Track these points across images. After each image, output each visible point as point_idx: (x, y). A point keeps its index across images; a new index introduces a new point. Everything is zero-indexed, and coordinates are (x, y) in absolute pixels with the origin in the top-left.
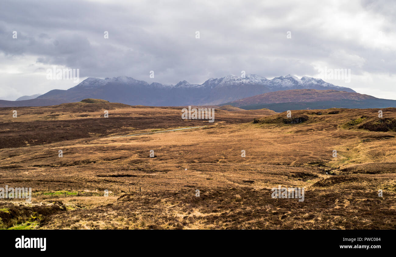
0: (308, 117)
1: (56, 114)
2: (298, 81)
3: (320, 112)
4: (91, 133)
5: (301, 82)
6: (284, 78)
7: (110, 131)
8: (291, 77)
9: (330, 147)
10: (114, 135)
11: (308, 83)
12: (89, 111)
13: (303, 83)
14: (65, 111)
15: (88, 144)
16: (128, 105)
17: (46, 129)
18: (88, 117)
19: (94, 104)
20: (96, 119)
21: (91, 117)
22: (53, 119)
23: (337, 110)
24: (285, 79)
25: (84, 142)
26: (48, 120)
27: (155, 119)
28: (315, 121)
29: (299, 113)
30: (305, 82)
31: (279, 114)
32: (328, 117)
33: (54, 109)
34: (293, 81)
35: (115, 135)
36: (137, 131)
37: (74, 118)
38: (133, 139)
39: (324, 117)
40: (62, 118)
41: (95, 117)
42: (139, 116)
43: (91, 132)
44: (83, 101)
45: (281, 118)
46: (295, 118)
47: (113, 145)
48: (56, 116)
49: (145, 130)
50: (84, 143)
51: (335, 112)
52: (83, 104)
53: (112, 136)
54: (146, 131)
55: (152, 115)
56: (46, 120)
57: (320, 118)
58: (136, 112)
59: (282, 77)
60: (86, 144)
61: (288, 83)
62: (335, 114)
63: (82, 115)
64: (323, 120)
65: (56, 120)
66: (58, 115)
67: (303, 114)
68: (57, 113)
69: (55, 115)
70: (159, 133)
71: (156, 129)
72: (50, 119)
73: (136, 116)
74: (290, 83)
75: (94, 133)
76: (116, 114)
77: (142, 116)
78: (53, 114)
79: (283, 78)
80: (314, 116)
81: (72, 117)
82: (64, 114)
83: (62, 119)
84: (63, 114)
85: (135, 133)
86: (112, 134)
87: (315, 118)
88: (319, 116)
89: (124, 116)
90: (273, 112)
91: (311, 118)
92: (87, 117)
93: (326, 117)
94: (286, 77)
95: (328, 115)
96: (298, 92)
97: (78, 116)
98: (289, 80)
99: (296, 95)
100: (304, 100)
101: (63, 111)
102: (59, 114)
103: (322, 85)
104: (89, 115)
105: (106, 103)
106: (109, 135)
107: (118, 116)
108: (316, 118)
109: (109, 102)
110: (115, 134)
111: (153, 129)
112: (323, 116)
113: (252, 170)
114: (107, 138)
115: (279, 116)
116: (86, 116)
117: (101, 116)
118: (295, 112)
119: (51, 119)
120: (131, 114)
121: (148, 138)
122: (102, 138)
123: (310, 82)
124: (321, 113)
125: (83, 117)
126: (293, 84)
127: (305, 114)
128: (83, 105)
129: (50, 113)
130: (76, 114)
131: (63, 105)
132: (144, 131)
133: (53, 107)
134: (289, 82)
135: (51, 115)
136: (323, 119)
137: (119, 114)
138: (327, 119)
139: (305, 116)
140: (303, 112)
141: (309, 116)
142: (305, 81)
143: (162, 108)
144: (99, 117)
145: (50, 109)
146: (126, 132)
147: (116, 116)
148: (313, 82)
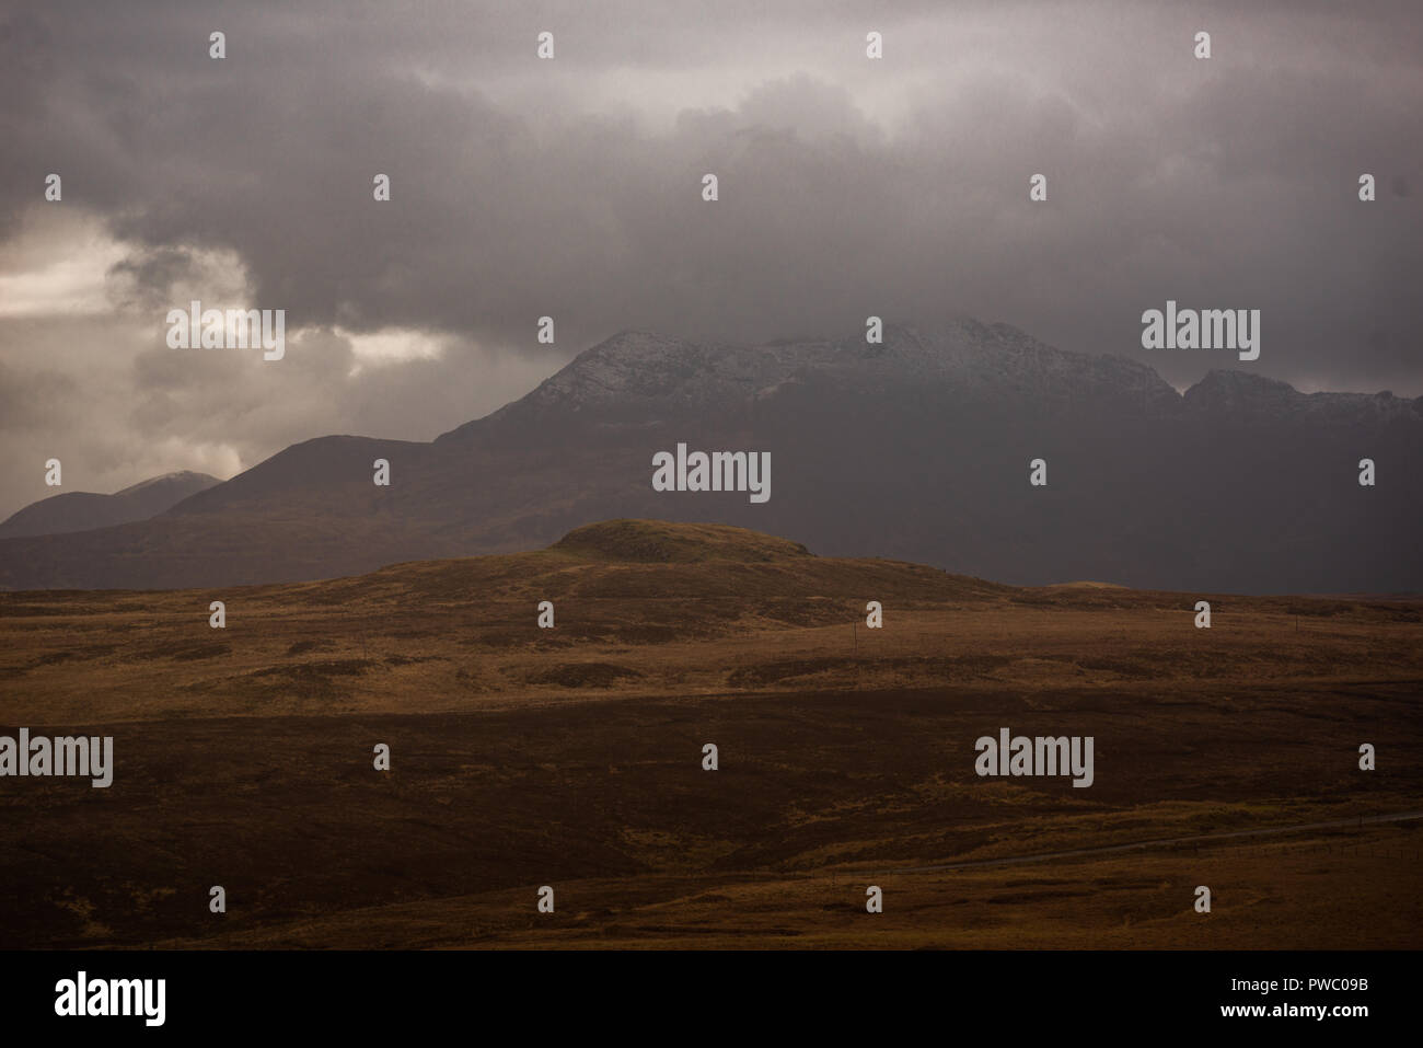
1: (335, 657)
4: (647, 838)
7: (815, 819)
10: (847, 857)
12: (629, 635)
14: (414, 635)
15: (612, 933)
16: (983, 584)
17: (247, 787)
18: (621, 690)
19: (670, 566)
21: (644, 691)
22: (313, 706)
25: (582, 916)
26: (267, 710)
27: (1226, 711)
33: (320, 612)
35: (859, 857)
36: (1061, 818)
37: (494, 697)
38: (1026, 898)
40: (388, 694)
41: (679, 691)
42: (1076, 682)
44: (577, 542)
48: (337, 680)
49: (1139, 813)
50: (580, 924)
53: (831, 860)
54: (1142, 823)
55: (1197, 674)
56: (248, 709)
60: (596, 935)
63: (569, 669)
65: (339, 708)
66: (352, 668)
68: (343, 652)
69: (326, 668)
70: (1267, 839)
71: (1241, 807)
72: (284, 706)
73: (1051, 683)
75: (666, 838)
76: (866, 663)
77: (1104, 682)
78: (313, 657)
81: (477, 690)
82: (410, 654)
83: (388, 706)
84: (398, 661)
85: (1040, 839)
86: (836, 849)
89: (940, 683)
92: (607, 686)
97: (530, 679)
101: (399, 635)
102: (360, 655)
104: (628, 673)
105: (777, 564)
106: (806, 856)
107: (889, 678)
109: (803, 551)
110: (857, 846)
111: (1209, 807)
114: (786, 886)
116: (600, 674)
117: (732, 683)
119: (294, 699)
120: (1004, 661)
121: (1166, 885)
122: (746, 880)
125: (572, 685)
128: (573, 576)
129: (284, 647)
130: (511, 658)
131: (396, 579)
132: (1129, 824)
133: (313, 598)
135: (290, 671)
137: (898, 663)
143: (1291, 611)
144: (717, 687)
145: (282, 610)
146: (960, 828)
147: (867, 682)
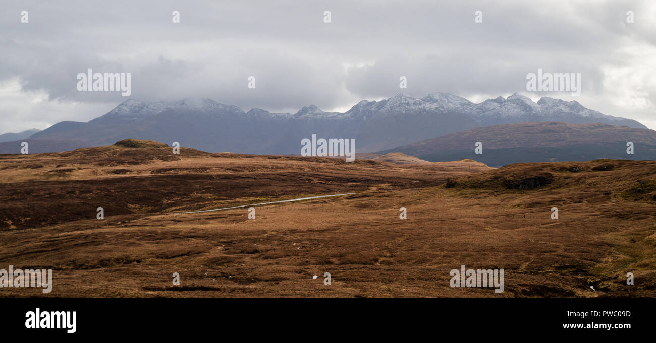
0: (553, 177)
1: (66, 168)
2: (531, 106)
3: (576, 167)
4: (133, 206)
5: (537, 108)
6: (505, 101)
7: (169, 202)
8: (519, 99)
9: (598, 236)
10: (176, 210)
11: (551, 111)
12: (130, 163)
13: (543, 110)
14: (83, 163)
15: (126, 226)
16: (205, 152)
17: (47, 196)
18: (128, 175)
19: (138, 149)
20: (144, 178)
21: (132, 175)
22: (61, 178)
23: (610, 163)
24: (506, 103)
25: (119, 223)
26: (51, 179)
27: (255, 179)
28: (567, 184)
29: (535, 168)
30: (547, 108)
31: (496, 170)
32: (593, 177)
33: (63, 158)
34: (522, 106)
35: (178, 210)
36: (221, 201)
37: (101, 176)
38: (214, 218)
39: (585, 177)
40: (78, 176)
41: (140, 175)
42: (224, 173)
43: (133, 204)
44: (119, 143)
45: (499, 178)
46: (528, 177)
47: (174, 228)
48: (67, 173)
49: (237, 200)
50: (119, 224)
51: (606, 166)
52: (119, 149)
53: (172, 210)
54: (238, 202)
55: (249, 171)
56: (47, 179)
57: (575, 178)
58: (220, 165)
59: (501, 97)
60: (122, 227)
61: (513, 111)
62: (606, 172)
63: (117, 170)
64: (582, 183)
65: (67, 179)
66: (70, 170)
67: (542, 170)
68: (68, 167)
69: (64, 170)
70: (263, 205)
71: (258, 199)
72: (55, 179)
73: (219, 173)
74: (516, 110)
75: (137, 206)
76: (180, 169)
77: (230, 173)
78: (61, 168)
79: (503, 100)
80: (565, 174)
81: (97, 175)
82: (82, 168)
83: (77, 178)
84: (80, 169)
85: (216, 206)
86: (173, 208)
87: (566, 178)
88: (575, 175)
89: (195, 173)
90: (484, 166)
91: (559, 179)
92: (125, 174)
93: (587, 177)
94: (509, 99)
95: (591, 173)
96: (533, 127)
97: (108, 173)
98: (514, 104)
99: (529, 133)
100: (543, 144)
101: (80, 163)
102: (72, 167)
103: (579, 114)
104: (129, 171)
105: (161, 148)
106: (167, 210)
107: (185, 172)
108: (569, 178)
109: (167, 145)
110: (178, 207)
111: (252, 199)
112: (583, 174)
113: (443, 280)
114: (163, 216)
115: (494, 174)
116: (124, 171)
117: (151, 173)
118: (527, 167)
119: (57, 177)
120: (209, 168)
121: (243, 215)
122: (155, 215)
123: (556, 109)
124: (578, 169)
125: (117, 174)
126: (523, 112)
127: (546, 171)
128: (118, 151)
129: (55, 166)
130: (104, 168)
131: (79, 152)
132: (235, 202)
133: (62, 155)
134: (515, 108)
135: (56, 171)
136: (581, 181)
137: (187, 169)
138: (589, 181)
139: (546, 174)
140: (543, 167)
141: (555, 174)
142: (546, 106)
143: (269, 158)
144: (148, 174)
145: (55, 158)
146: (200, 204)
147: (180, 173)
148: (562, 107)
